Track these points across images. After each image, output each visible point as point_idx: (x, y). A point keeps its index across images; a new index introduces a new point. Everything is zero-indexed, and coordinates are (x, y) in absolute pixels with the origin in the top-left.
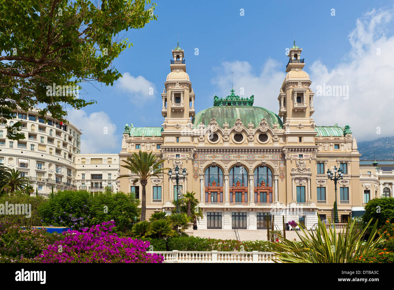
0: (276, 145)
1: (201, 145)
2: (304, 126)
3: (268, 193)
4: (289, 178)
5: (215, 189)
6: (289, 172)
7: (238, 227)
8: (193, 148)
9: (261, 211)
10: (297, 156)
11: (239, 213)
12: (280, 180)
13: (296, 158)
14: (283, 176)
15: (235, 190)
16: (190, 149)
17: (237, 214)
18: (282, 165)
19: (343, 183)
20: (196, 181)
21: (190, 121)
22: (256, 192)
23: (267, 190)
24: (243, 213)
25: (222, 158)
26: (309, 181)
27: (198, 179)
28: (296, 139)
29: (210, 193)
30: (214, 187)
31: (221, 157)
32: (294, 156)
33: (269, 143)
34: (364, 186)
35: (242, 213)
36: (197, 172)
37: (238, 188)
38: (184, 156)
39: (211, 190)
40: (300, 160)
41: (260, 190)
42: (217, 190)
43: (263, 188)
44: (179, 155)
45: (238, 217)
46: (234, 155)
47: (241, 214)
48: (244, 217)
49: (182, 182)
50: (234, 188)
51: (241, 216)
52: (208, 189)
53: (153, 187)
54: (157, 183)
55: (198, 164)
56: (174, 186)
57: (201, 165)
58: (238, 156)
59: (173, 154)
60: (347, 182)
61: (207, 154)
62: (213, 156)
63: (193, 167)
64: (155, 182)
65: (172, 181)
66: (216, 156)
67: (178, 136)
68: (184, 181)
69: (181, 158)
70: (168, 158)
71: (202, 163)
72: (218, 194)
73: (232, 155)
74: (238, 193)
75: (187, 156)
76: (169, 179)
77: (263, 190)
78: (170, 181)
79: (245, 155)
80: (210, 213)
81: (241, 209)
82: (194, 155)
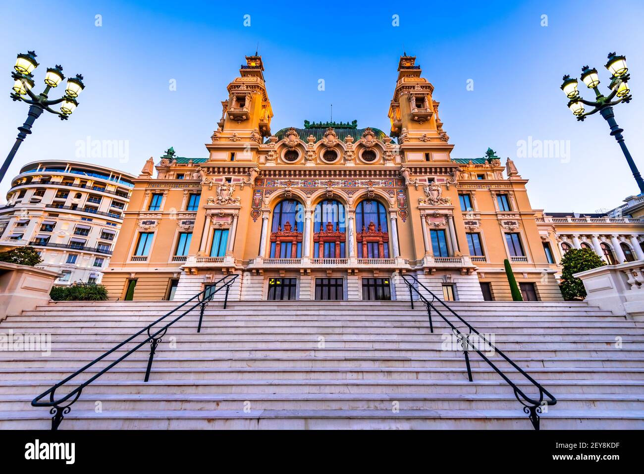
0: (390, 165)
1: (271, 165)
2: (431, 138)
3: (381, 242)
4: (415, 215)
5: (288, 236)
6: (413, 205)
9: (369, 275)
10: (426, 181)
11: (329, 280)
12: (400, 220)
13: (424, 183)
14: (405, 213)
15: (324, 238)
17: (325, 282)
18: (401, 196)
19: (509, 226)
20: (255, 222)
22: (360, 241)
23: (378, 238)
24: (336, 279)
25: (303, 185)
26: (451, 220)
27: (259, 219)
28: (420, 156)
29: (279, 242)
30: (287, 233)
31: (301, 183)
32: (420, 180)
33: (377, 163)
35: (334, 280)
36: (259, 207)
37: (329, 234)
38: (239, 180)
39: (281, 238)
40: (430, 185)
41: (367, 238)
42: (292, 238)
43: (372, 235)
44: (230, 179)
46: (322, 181)
47: (333, 282)
48: (339, 288)
49: (230, 222)
50: (322, 235)
51: (333, 285)
52: (277, 237)
53: (181, 233)
54: (187, 226)
55: (262, 195)
56: (215, 230)
57: (267, 196)
58: (329, 182)
59: (220, 178)
60: (514, 223)
61: (277, 179)
62: (288, 182)
63: (253, 199)
64: (184, 225)
65: (211, 221)
66: (293, 182)
67: (233, 152)
68: (233, 221)
69: (232, 183)
70: (210, 183)
71: (269, 193)
72: (293, 246)
73: (320, 181)
74: (330, 242)
75: (243, 179)
76: (206, 217)
77: (372, 238)
78: (208, 220)
79: (340, 181)
80: (276, 279)
81: (333, 271)
82: (256, 180)
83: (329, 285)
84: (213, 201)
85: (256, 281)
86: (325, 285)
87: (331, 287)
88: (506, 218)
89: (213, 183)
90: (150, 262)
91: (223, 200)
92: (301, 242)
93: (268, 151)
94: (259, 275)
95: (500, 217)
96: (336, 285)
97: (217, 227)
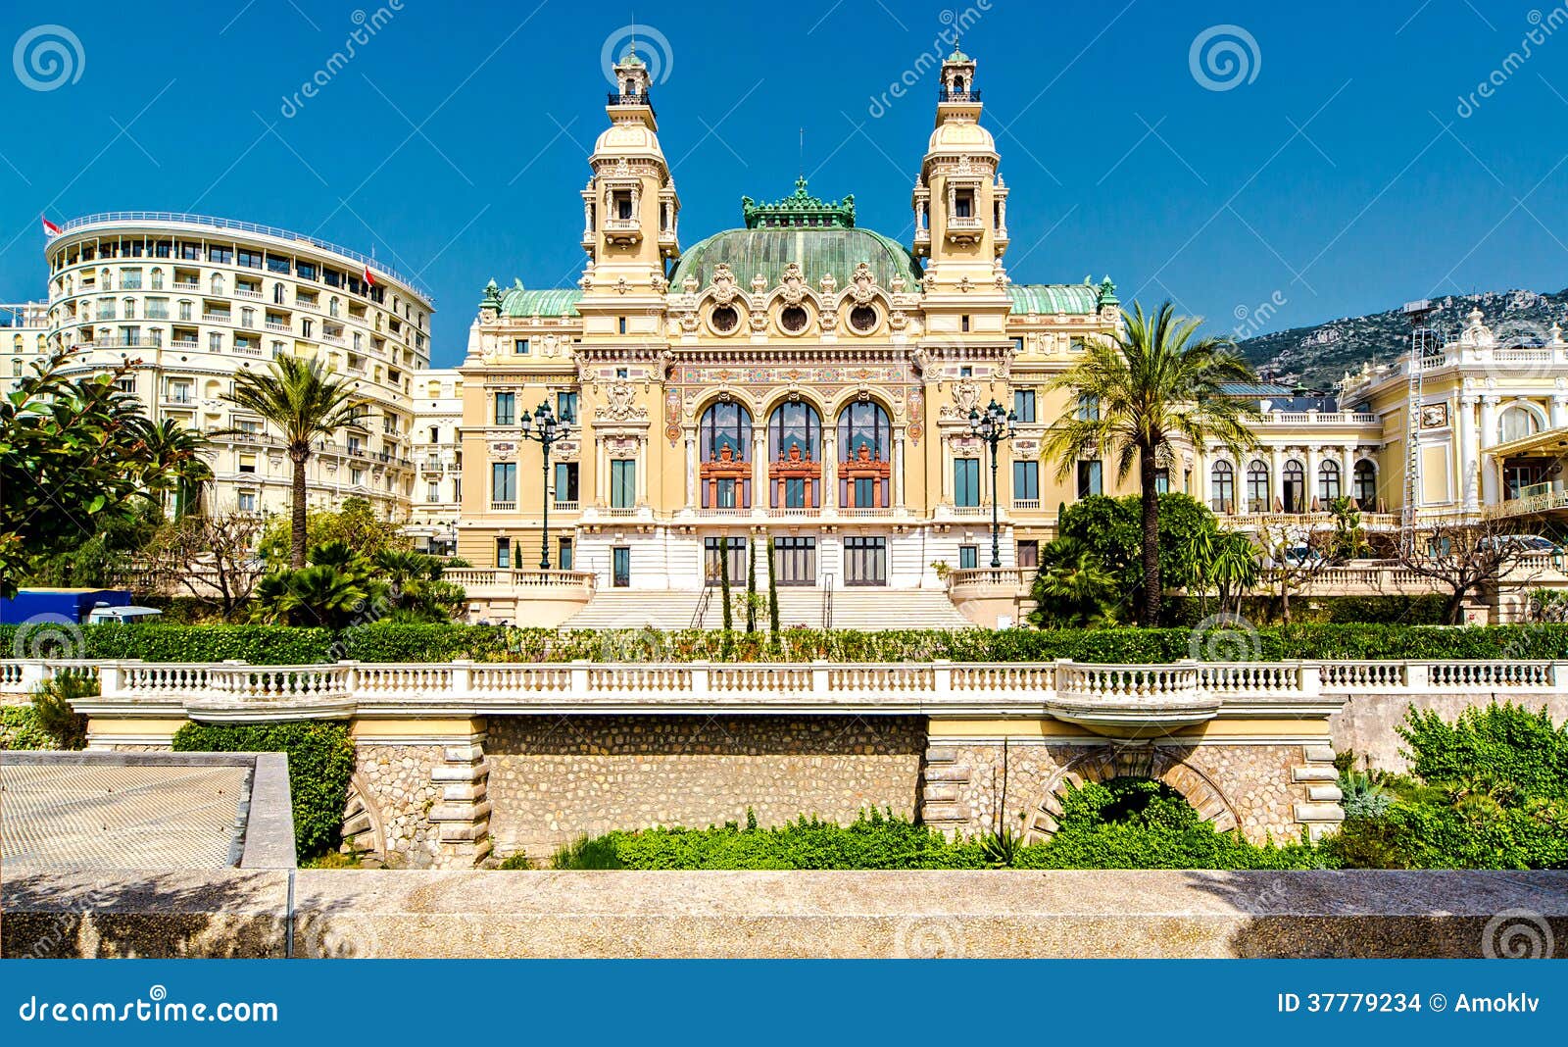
0: (900, 340)
1: (690, 341)
2: (976, 284)
3: (876, 480)
4: (934, 433)
5: (728, 470)
6: (933, 416)
8: (662, 351)
9: (856, 534)
10: (956, 372)
11: (795, 539)
12: (908, 441)
13: (952, 376)
14: (918, 429)
15: (786, 473)
16: (655, 352)
17: (789, 544)
18: (916, 398)
20: (673, 446)
21: (657, 271)
22: (843, 477)
23: (874, 473)
24: (806, 539)
25: (748, 379)
27: (681, 442)
28: (955, 321)
29: (713, 480)
30: (727, 464)
31: (744, 375)
32: (948, 370)
33: (878, 336)
35: (804, 540)
36: (677, 420)
37: (794, 466)
38: (639, 373)
39: (718, 473)
40: (963, 382)
41: (854, 473)
42: (735, 473)
43: (864, 466)
44: (625, 370)
45: (791, 551)
46: (780, 370)
47: (800, 543)
48: (809, 552)
49: (635, 449)
50: (783, 468)
51: (801, 548)
52: (710, 471)
53: (556, 464)
54: (565, 451)
55: (679, 398)
56: (613, 462)
57: (688, 401)
58: (792, 372)
59: (606, 368)
61: (704, 367)
62: (723, 373)
63: (667, 407)
64: (561, 450)
65: (605, 447)
66: (731, 373)
67: (622, 316)
68: (640, 447)
69: (630, 378)
70: (594, 378)
71: (691, 394)
72: (737, 485)
73: (777, 371)
74: (794, 479)
75: (647, 371)
76: (596, 440)
77: (862, 472)
78: (600, 446)
79: (811, 370)
80: (715, 539)
81: (800, 527)
82: (668, 371)
83: (795, 548)
84: (605, 413)
85: (686, 543)
86: (789, 548)
87: (798, 551)
89: (598, 379)
90: (521, 512)
91: (620, 411)
92: (750, 479)
93: (684, 312)
94: (690, 534)
96: (806, 549)
97: (615, 457)
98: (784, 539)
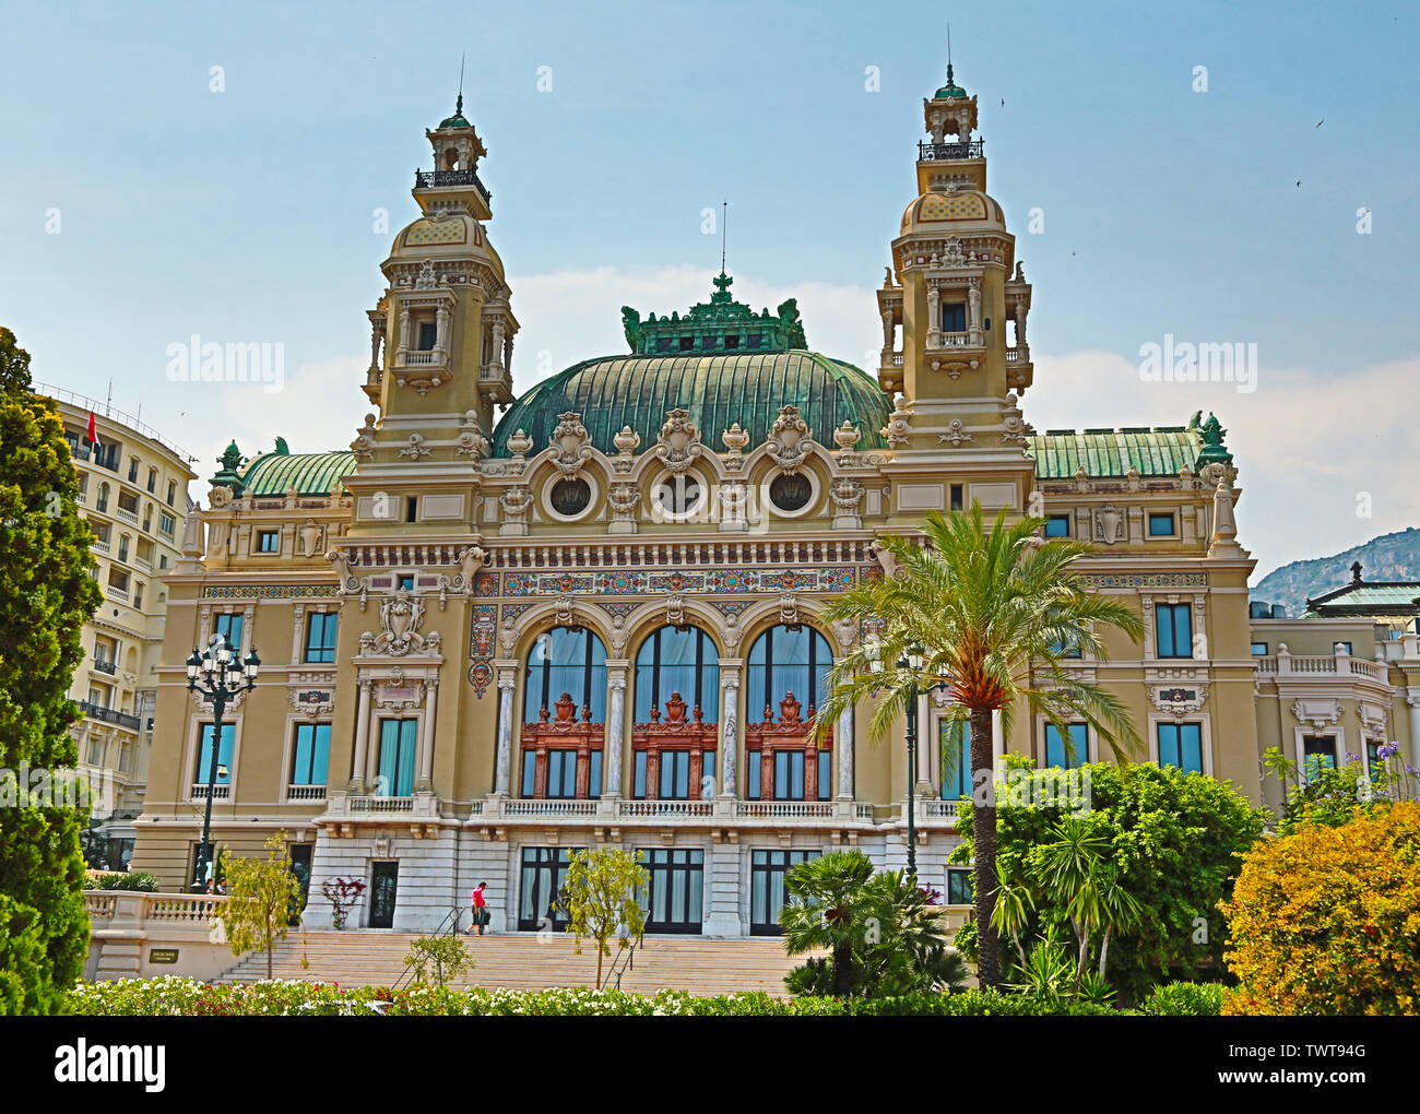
0: (849, 526)
1: (513, 532)
2: (974, 434)
3: (810, 753)
5: (566, 735)
7: (662, 920)
8: (470, 546)
9: (772, 843)
11: (670, 852)
15: (660, 740)
16: (457, 548)
17: (661, 858)
18: (873, 620)
19: (1174, 703)
20: (479, 696)
21: (470, 425)
22: (753, 746)
23: (803, 741)
24: (688, 851)
25: (603, 592)
27: (491, 688)
28: (939, 494)
29: (543, 751)
30: (564, 726)
31: (597, 583)
33: (814, 519)
34: (1302, 718)
35: (684, 853)
36: (488, 655)
37: (674, 730)
38: (433, 582)
39: (549, 740)
41: (773, 740)
42: (576, 740)
43: (789, 730)
44: (411, 577)
45: (664, 872)
46: (655, 574)
47: (679, 858)
48: (693, 873)
49: (417, 700)
50: (655, 733)
51: (679, 867)
52: (537, 737)
53: (297, 725)
54: (312, 707)
55: (494, 619)
56: (382, 720)
57: (508, 624)
58: (673, 577)
59: (385, 576)
60: (1189, 696)
61: (534, 574)
62: (563, 579)
63: (473, 633)
64: (305, 704)
65: (371, 697)
66: (576, 580)
67: (412, 494)
68: (425, 696)
69: (416, 590)
70: (360, 593)
71: (511, 614)
72: (580, 761)
73: (649, 575)
74: (675, 751)
75: (444, 580)
76: (359, 688)
77: (786, 740)
78: (364, 697)
79: (705, 575)
80: (539, 850)
81: (678, 831)
82: (478, 577)
83: (670, 867)
84: (373, 644)
85: (491, 856)
86: (661, 866)
87: (675, 872)
88: (1169, 678)
89: (368, 593)
90: (236, 802)
91: (398, 642)
92: (601, 750)
93: (507, 487)
94: (498, 840)
95: (1150, 678)
96: (688, 867)
97: (387, 713)
98: (653, 851)
